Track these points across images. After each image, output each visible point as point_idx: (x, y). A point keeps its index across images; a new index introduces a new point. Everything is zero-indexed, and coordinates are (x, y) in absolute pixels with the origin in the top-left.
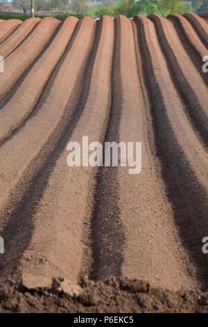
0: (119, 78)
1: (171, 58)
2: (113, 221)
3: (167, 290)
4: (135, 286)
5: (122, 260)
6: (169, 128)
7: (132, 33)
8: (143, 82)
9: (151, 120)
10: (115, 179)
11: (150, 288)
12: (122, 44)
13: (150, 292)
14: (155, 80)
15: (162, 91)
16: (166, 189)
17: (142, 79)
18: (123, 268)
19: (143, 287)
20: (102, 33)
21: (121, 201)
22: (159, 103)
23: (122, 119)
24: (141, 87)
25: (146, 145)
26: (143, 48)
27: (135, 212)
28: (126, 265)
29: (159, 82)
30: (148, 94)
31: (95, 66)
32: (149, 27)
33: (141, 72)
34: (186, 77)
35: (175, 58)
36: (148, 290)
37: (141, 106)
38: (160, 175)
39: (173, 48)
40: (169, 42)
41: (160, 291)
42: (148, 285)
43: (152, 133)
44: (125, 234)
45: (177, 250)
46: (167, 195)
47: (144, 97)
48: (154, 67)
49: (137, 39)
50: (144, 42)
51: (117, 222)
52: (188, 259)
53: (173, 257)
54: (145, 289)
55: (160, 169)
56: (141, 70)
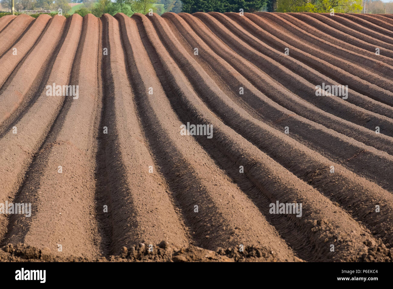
0: (78, 70)
1: (129, 53)
2: (32, 195)
3: (57, 257)
4: (28, 252)
5: (28, 230)
6: (114, 114)
7: (97, 30)
8: (100, 73)
9: (101, 107)
10: (46, 158)
11: (41, 254)
12: (86, 40)
13: (41, 258)
14: (110, 72)
15: (115, 82)
16: (96, 168)
17: (100, 70)
18: (27, 237)
19: (35, 254)
20: (70, 30)
21: (45, 177)
22: (110, 92)
23: (72, 106)
24: (98, 78)
25: (90, 130)
26: (105, 43)
27: (53, 187)
28: (31, 234)
29: (113, 74)
30: (103, 84)
31: (57, 58)
32: (114, 25)
33: (100, 65)
34: (139, 69)
35: (132, 53)
36: (40, 256)
37: (94, 95)
38: (94, 156)
39: (131, 43)
40: (130, 39)
41: (52, 258)
42: (40, 252)
43: (99, 118)
44: (38, 207)
45: (88, 221)
46: (95, 174)
47: (98, 87)
48: (111, 60)
49: (101, 35)
50: (107, 38)
51: (35, 196)
52: (96, 230)
53: (82, 228)
54: (38, 255)
55: (96, 150)
56: (100, 62)
